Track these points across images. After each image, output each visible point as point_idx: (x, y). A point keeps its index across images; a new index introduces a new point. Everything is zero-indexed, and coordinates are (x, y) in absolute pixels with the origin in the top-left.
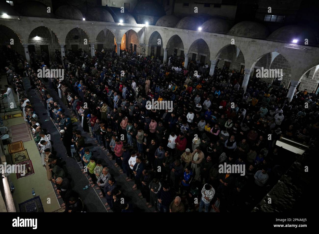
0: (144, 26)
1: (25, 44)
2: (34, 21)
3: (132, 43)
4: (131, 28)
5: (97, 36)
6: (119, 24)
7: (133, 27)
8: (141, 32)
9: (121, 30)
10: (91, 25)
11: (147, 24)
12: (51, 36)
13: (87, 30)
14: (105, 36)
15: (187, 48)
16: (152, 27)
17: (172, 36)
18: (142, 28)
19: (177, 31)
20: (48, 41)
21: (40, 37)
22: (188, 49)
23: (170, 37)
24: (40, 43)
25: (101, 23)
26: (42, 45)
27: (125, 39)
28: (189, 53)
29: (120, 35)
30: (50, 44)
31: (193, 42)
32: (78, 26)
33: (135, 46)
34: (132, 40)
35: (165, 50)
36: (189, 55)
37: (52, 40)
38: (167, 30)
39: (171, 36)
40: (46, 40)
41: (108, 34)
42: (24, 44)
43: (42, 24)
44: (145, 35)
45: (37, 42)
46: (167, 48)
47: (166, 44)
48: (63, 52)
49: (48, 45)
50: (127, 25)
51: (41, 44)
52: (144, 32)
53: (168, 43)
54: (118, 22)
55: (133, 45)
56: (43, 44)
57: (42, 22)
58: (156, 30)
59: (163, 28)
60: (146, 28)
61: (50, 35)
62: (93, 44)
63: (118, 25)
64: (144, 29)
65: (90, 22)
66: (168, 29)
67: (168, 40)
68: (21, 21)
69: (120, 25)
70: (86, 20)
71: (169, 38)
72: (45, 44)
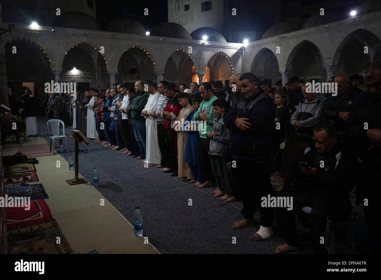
0: (240, 47)
1: (58, 69)
2: (74, 35)
3: (220, 79)
4: (221, 50)
5: (167, 60)
6: (202, 42)
7: (224, 47)
8: (237, 56)
9: (204, 52)
10: (159, 43)
11: (246, 43)
12: (95, 69)
13: (151, 50)
14: (178, 70)
15: (329, 56)
16: (255, 45)
17: (296, 45)
18: (237, 50)
19: (306, 34)
20: (90, 76)
21: (79, 70)
22: (333, 57)
23: (292, 48)
24: (79, 79)
25: (173, 39)
26: (80, 83)
27: (209, 75)
28: (335, 64)
29: (204, 60)
30: (93, 81)
31: (341, 42)
32: (138, 44)
33: (227, 82)
34: (221, 74)
35: (284, 73)
36: (334, 67)
37: (96, 76)
38: (286, 39)
39: (294, 46)
40: (87, 75)
41: (181, 66)
42: (55, 70)
43: (85, 40)
44: (244, 61)
45: (73, 78)
46: (288, 71)
47: (285, 63)
48: (114, 85)
49: (89, 83)
50: (214, 44)
51: (79, 81)
52: (241, 57)
53: (288, 61)
54: (200, 39)
55: (223, 83)
56: (82, 81)
57: (86, 35)
58: (264, 46)
59: (276, 38)
60: (244, 50)
61: (95, 67)
62: (161, 72)
63: (201, 44)
64: (241, 50)
65: (156, 38)
66: (286, 37)
67: (289, 55)
68: (55, 34)
69: (203, 44)
70: (150, 34)
71: (290, 51)
72: (85, 81)
